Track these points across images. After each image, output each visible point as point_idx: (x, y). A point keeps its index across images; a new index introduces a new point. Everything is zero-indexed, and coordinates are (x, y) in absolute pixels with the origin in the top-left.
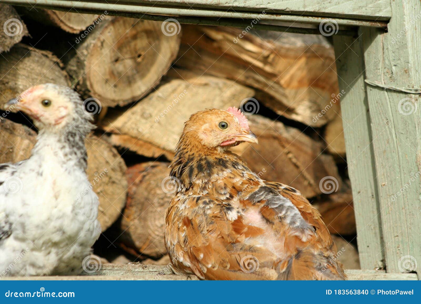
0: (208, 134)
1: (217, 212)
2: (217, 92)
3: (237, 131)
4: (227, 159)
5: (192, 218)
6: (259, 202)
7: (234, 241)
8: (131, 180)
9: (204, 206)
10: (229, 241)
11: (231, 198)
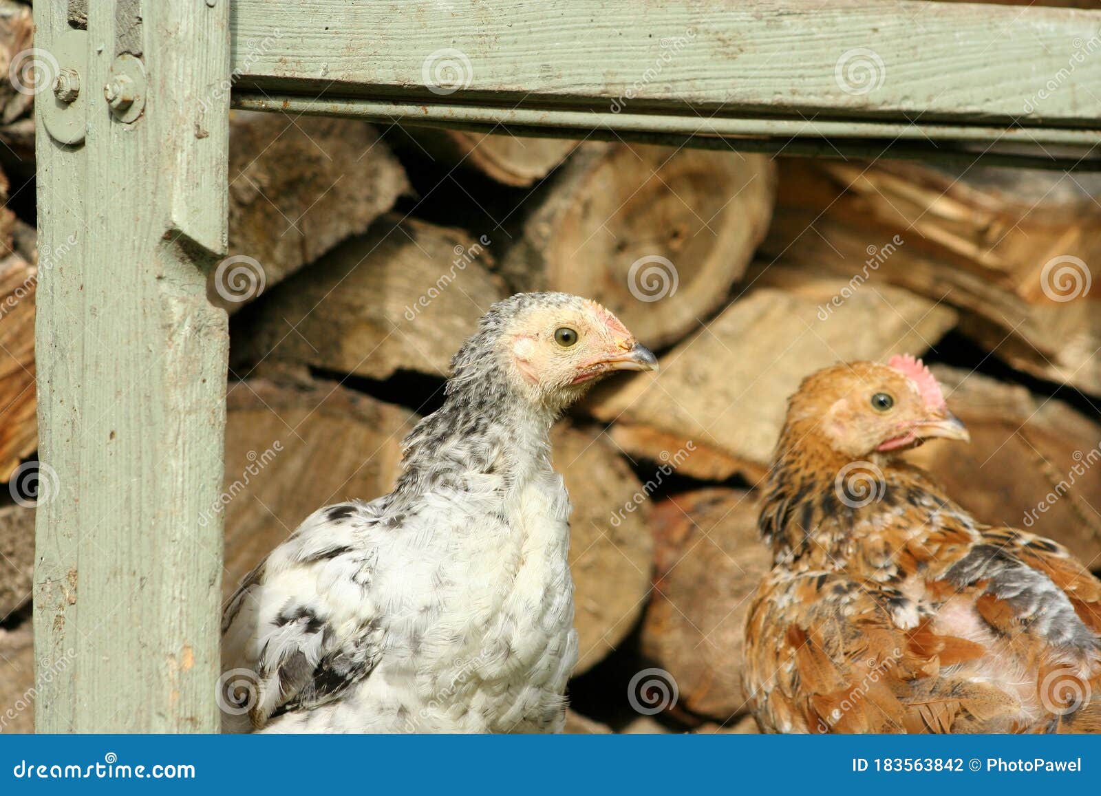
0: (847, 425)
1: (868, 610)
2: (865, 317)
3: (916, 413)
4: (896, 482)
5: (809, 628)
6: (971, 584)
7: (914, 674)
8: (663, 536)
9: (836, 596)
10: (900, 676)
11: (900, 579)
